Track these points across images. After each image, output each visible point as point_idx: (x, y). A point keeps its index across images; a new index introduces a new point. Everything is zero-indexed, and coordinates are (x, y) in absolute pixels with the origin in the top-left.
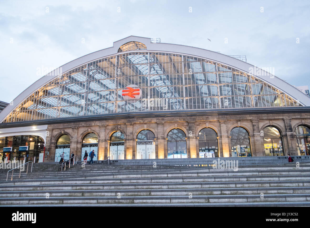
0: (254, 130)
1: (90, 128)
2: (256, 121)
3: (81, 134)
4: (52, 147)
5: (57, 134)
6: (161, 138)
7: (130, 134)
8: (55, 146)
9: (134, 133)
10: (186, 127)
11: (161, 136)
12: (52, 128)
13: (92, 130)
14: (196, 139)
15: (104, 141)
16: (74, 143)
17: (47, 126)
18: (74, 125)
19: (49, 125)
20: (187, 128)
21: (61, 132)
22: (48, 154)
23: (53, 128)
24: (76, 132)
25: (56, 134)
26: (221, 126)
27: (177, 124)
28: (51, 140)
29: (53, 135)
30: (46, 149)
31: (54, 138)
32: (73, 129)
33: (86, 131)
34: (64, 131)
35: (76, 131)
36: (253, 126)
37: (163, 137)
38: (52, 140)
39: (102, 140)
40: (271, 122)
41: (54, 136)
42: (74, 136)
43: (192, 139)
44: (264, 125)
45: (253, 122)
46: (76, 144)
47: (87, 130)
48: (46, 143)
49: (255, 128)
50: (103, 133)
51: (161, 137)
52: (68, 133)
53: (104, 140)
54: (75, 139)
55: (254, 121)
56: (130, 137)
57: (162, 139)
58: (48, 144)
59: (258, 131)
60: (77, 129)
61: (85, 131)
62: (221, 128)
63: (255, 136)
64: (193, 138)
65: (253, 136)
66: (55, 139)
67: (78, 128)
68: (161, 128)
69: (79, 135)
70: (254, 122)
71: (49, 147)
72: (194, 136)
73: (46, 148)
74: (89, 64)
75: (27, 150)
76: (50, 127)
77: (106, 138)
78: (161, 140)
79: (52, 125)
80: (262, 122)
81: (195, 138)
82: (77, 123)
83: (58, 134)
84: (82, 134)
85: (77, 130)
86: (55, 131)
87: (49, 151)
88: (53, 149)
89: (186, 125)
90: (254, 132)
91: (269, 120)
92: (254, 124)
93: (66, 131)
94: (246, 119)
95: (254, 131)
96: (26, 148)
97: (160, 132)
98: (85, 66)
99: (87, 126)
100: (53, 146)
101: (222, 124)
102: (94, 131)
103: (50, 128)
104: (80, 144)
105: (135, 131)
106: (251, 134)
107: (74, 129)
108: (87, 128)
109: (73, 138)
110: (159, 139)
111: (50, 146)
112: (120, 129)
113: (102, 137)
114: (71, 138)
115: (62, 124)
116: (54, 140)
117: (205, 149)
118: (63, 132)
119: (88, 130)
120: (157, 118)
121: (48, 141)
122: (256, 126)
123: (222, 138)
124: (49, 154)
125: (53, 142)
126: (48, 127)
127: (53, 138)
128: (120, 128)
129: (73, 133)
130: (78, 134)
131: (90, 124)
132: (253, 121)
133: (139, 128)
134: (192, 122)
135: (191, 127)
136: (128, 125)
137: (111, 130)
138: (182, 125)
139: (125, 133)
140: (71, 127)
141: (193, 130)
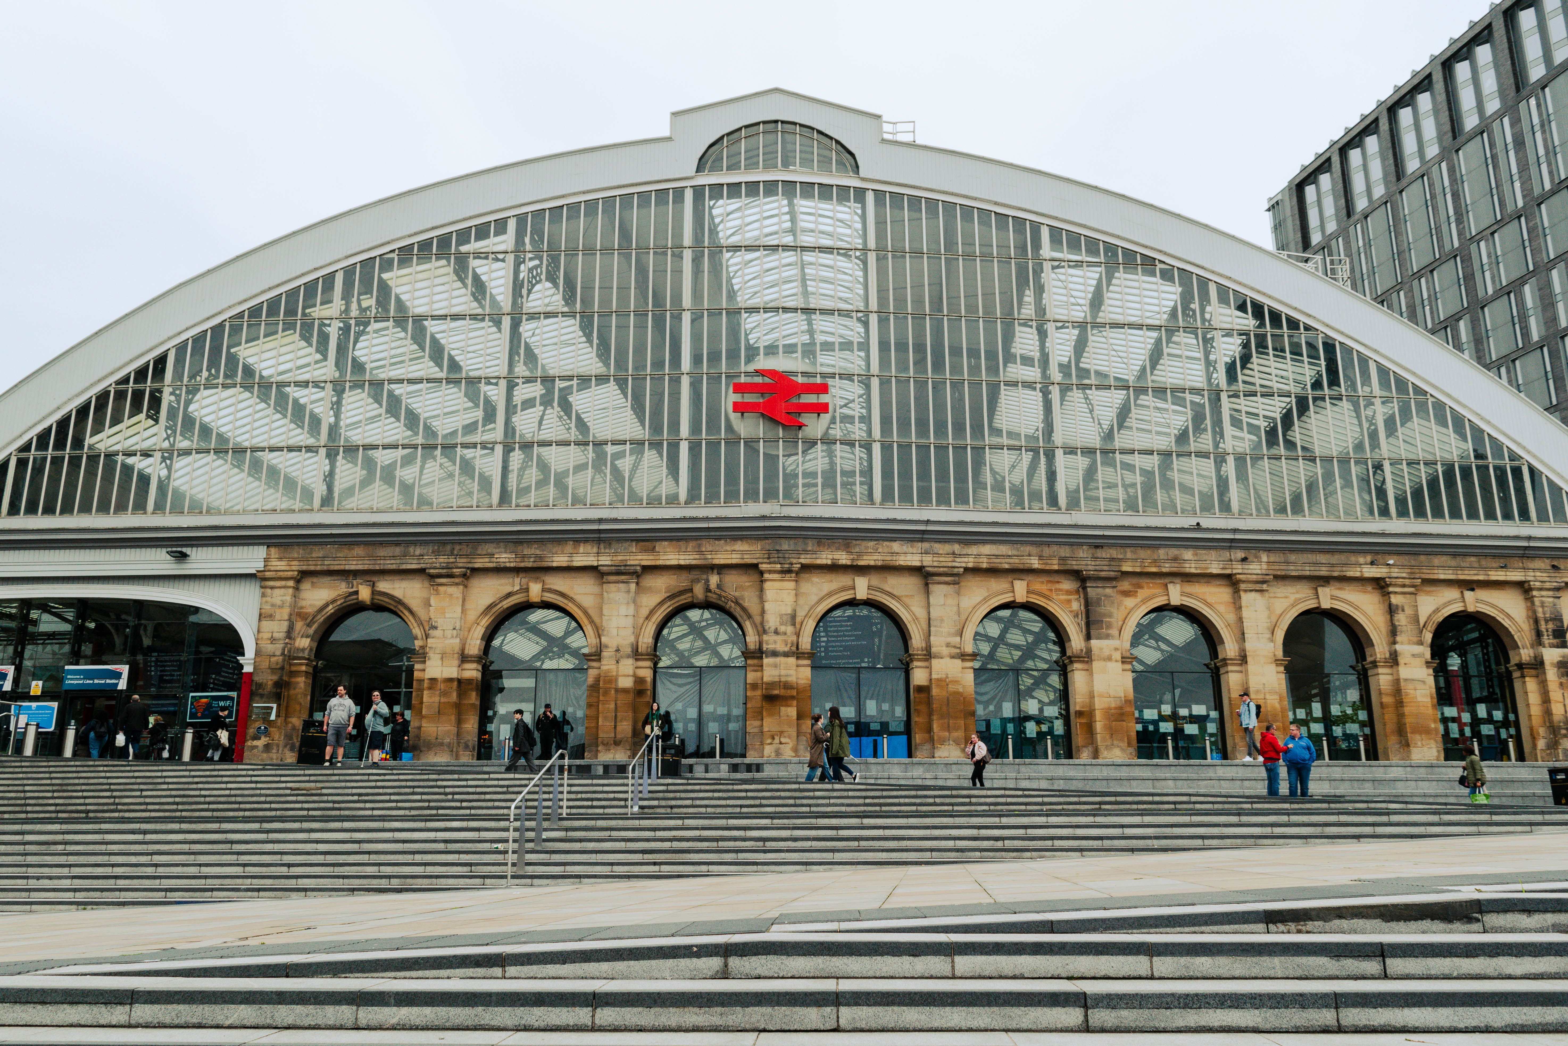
0: (1393, 632)
1: (537, 579)
2: (1404, 586)
3: (482, 608)
4: (293, 674)
5: (326, 605)
6: (945, 651)
7: (784, 623)
8: (311, 670)
9: (798, 620)
10: (1069, 601)
11: (950, 640)
12: (296, 566)
13: (550, 591)
14: (1123, 662)
15: (628, 657)
16: (442, 658)
17: (260, 552)
18: (443, 560)
19: (274, 549)
20: (1075, 606)
21: (357, 593)
22: (273, 717)
23: (304, 568)
24: (450, 596)
25: (320, 603)
26: (1243, 604)
27: (1024, 583)
28: (290, 633)
29: (302, 608)
30: (260, 685)
31: (309, 625)
32: (431, 577)
33: (516, 593)
34: (373, 586)
35: (456, 591)
36: (1392, 610)
37: (955, 647)
38: (295, 634)
39: (618, 650)
40: (1468, 594)
41: (310, 610)
42: (440, 622)
43: (1102, 664)
44: (1437, 610)
45: (1389, 593)
46: (456, 662)
47: (517, 588)
48: (258, 653)
49: (1399, 621)
50: (623, 610)
51: (948, 645)
52: (399, 602)
53: (629, 650)
54: (445, 638)
55: (1395, 585)
56: (783, 638)
57: (952, 657)
58: (272, 660)
59: (1415, 639)
60: (457, 580)
61: (509, 595)
62: (1245, 613)
63: (1401, 660)
64: (1109, 659)
65: (1394, 660)
66: (311, 631)
67: (464, 575)
68: (946, 596)
69: (472, 615)
70: (1396, 593)
71: (275, 678)
72: (1116, 649)
73: (256, 678)
74: (521, 219)
75: (120, 688)
76: (280, 559)
77: (637, 637)
78: (947, 660)
79: (297, 552)
80: (1428, 593)
81: (1117, 661)
82: (458, 546)
83: (333, 601)
84: (490, 607)
85: (461, 587)
86: (316, 587)
87: (277, 697)
88: (302, 685)
89: (1068, 592)
90: (1395, 643)
91: (1459, 587)
92: (1395, 600)
93: (385, 586)
94: (1358, 574)
95: (1398, 639)
96: (118, 676)
97: (942, 621)
98: (501, 226)
99: (522, 565)
100: (304, 668)
101: (1246, 591)
103: (281, 565)
104: (474, 665)
105: (807, 608)
106: (1380, 649)
107: (439, 577)
108: (517, 581)
109: (436, 633)
110: (938, 657)
111: (282, 668)
112: (720, 593)
113: (614, 632)
114: (417, 631)
115: (359, 551)
116: (307, 637)
117: (1156, 717)
118: (365, 594)
119: (527, 590)
120: (926, 545)
121: (273, 640)
122: (1403, 610)
123: (1251, 666)
124: (278, 716)
125: (303, 650)
126: (266, 560)
127: (299, 625)
128: (720, 589)
129: (432, 602)
130: (464, 611)
131: (540, 558)
132: (1388, 586)
133: (830, 594)
134: (1103, 574)
135: (1098, 602)
136: (770, 572)
137: (664, 595)
138: (1051, 590)
139: (750, 617)
140: (423, 566)
141: (1110, 615)
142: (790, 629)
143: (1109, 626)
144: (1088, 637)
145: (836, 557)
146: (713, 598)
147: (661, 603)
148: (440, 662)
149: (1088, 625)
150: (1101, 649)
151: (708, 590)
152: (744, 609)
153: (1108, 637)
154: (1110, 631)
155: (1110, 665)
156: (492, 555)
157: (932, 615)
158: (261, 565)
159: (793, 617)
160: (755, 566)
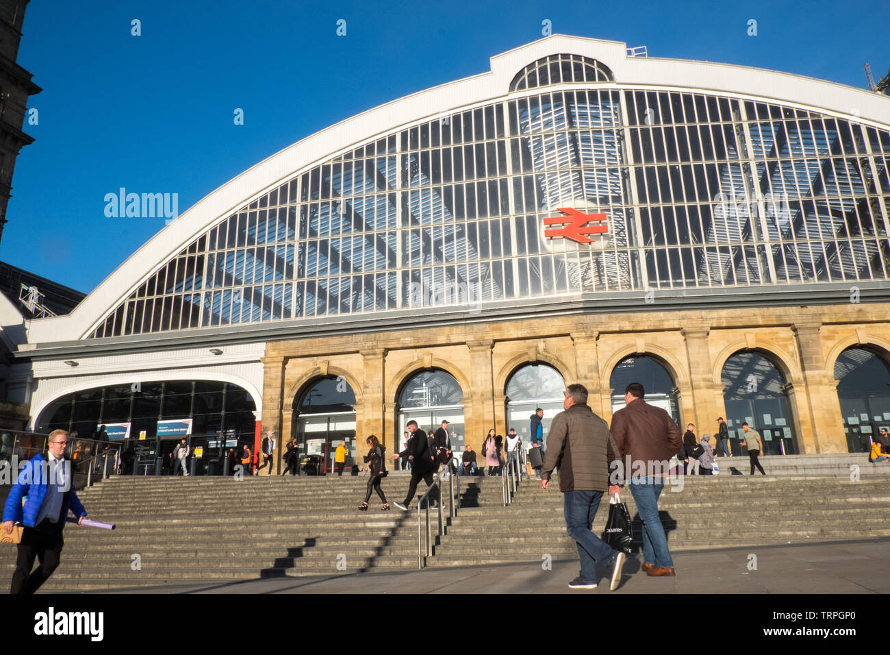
1: (428, 353)
3: (396, 372)
4: (285, 420)
5: (302, 377)
6: (702, 384)
7: (591, 371)
9: (600, 368)
10: (787, 345)
11: (705, 376)
12: (282, 353)
13: (435, 359)
14: (830, 385)
15: (489, 399)
16: (372, 406)
17: (262, 346)
18: (369, 344)
19: (269, 344)
20: (791, 347)
21: (319, 368)
23: (288, 355)
24: (375, 367)
25: (299, 376)
27: (753, 334)
28: (281, 395)
29: (289, 379)
31: (292, 390)
32: (363, 355)
33: (415, 362)
34: (329, 363)
35: (378, 363)
37: (709, 381)
38: (284, 395)
39: (482, 395)
41: (292, 381)
42: (370, 383)
43: (816, 387)
46: (381, 408)
47: (416, 359)
48: (264, 408)
50: (484, 369)
51: (704, 380)
52: (345, 372)
53: (488, 394)
54: (373, 392)
56: (592, 381)
57: (708, 387)
58: (273, 412)
60: (378, 356)
61: (411, 364)
64: (820, 383)
66: (294, 393)
67: (383, 353)
68: (699, 346)
69: (389, 378)
71: (274, 423)
72: (824, 376)
73: (264, 424)
74: (404, 135)
75: (188, 433)
76: (274, 350)
77: (493, 386)
78: (705, 390)
79: (283, 345)
81: (826, 385)
82: (378, 335)
83: (306, 374)
84: (400, 372)
85: (381, 360)
86: (294, 366)
89: (786, 338)
93: (335, 363)
96: (186, 426)
97: (698, 364)
98: (392, 138)
99: (418, 344)
100: (290, 416)
102: (445, 362)
103: (273, 354)
104: (392, 410)
105: (605, 361)
107: (368, 355)
108: (416, 354)
109: (369, 390)
110: (699, 388)
111: (277, 417)
112: (545, 354)
113: (479, 383)
114: (357, 390)
115: (319, 342)
116: (292, 397)
117: (858, 423)
118: (324, 368)
119: (422, 359)
120: (682, 313)
121: (272, 400)
125: (289, 404)
126: (266, 351)
127: (287, 390)
128: (545, 350)
129: (365, 372)
130: (383, 375)
131: (431, 339)
133: (620, 350)
134: (809, 325)
135: (808, 344)
136: (578, 338)
137: (510, 357)
138: (772, 339)
139: (567, 368)
140: (357, 349)
141: (817, 353)
142: (595, 375)
143: (817, 360)
144: (803, 369)
145: (622, 325)
146: (541, 358)
147: (508, 363)
148: (371, 409)
149: (802, 361)
150: (813, 377)
151: (538, 353)
152: (563, 364)
153: (817, 368)
154: (819, 364)
155: (821, 388)
156: (399, 339)
157: (691, 360)
158: (262, 355)
159: (597, 367)
160: (568, 335)
